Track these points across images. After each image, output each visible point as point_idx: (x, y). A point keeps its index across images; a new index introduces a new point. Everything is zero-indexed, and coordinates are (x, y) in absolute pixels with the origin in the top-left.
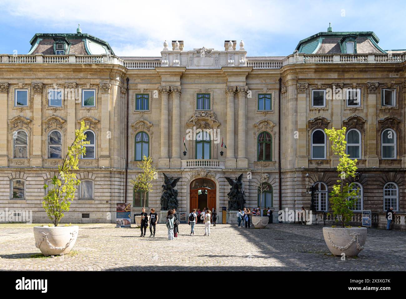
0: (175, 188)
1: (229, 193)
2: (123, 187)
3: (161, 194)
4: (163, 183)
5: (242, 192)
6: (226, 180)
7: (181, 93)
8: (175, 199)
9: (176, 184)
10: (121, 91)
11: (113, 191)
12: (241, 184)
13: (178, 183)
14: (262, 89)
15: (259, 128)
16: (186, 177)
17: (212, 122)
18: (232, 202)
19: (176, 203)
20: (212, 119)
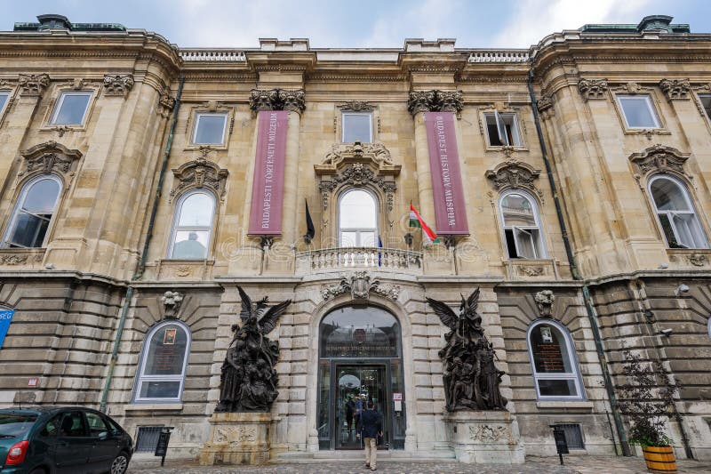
0: (273, 336)
1: (445, 349)
7: (304, 108)
8: (270, 371)
9: (278, 323)
10: (160, 102)
14: (493, 103)
15: (500, 181)
16: (310, 300)
17: (381, 164)
18: (462, 378)
19: (272, 382)
20: (380, 156)
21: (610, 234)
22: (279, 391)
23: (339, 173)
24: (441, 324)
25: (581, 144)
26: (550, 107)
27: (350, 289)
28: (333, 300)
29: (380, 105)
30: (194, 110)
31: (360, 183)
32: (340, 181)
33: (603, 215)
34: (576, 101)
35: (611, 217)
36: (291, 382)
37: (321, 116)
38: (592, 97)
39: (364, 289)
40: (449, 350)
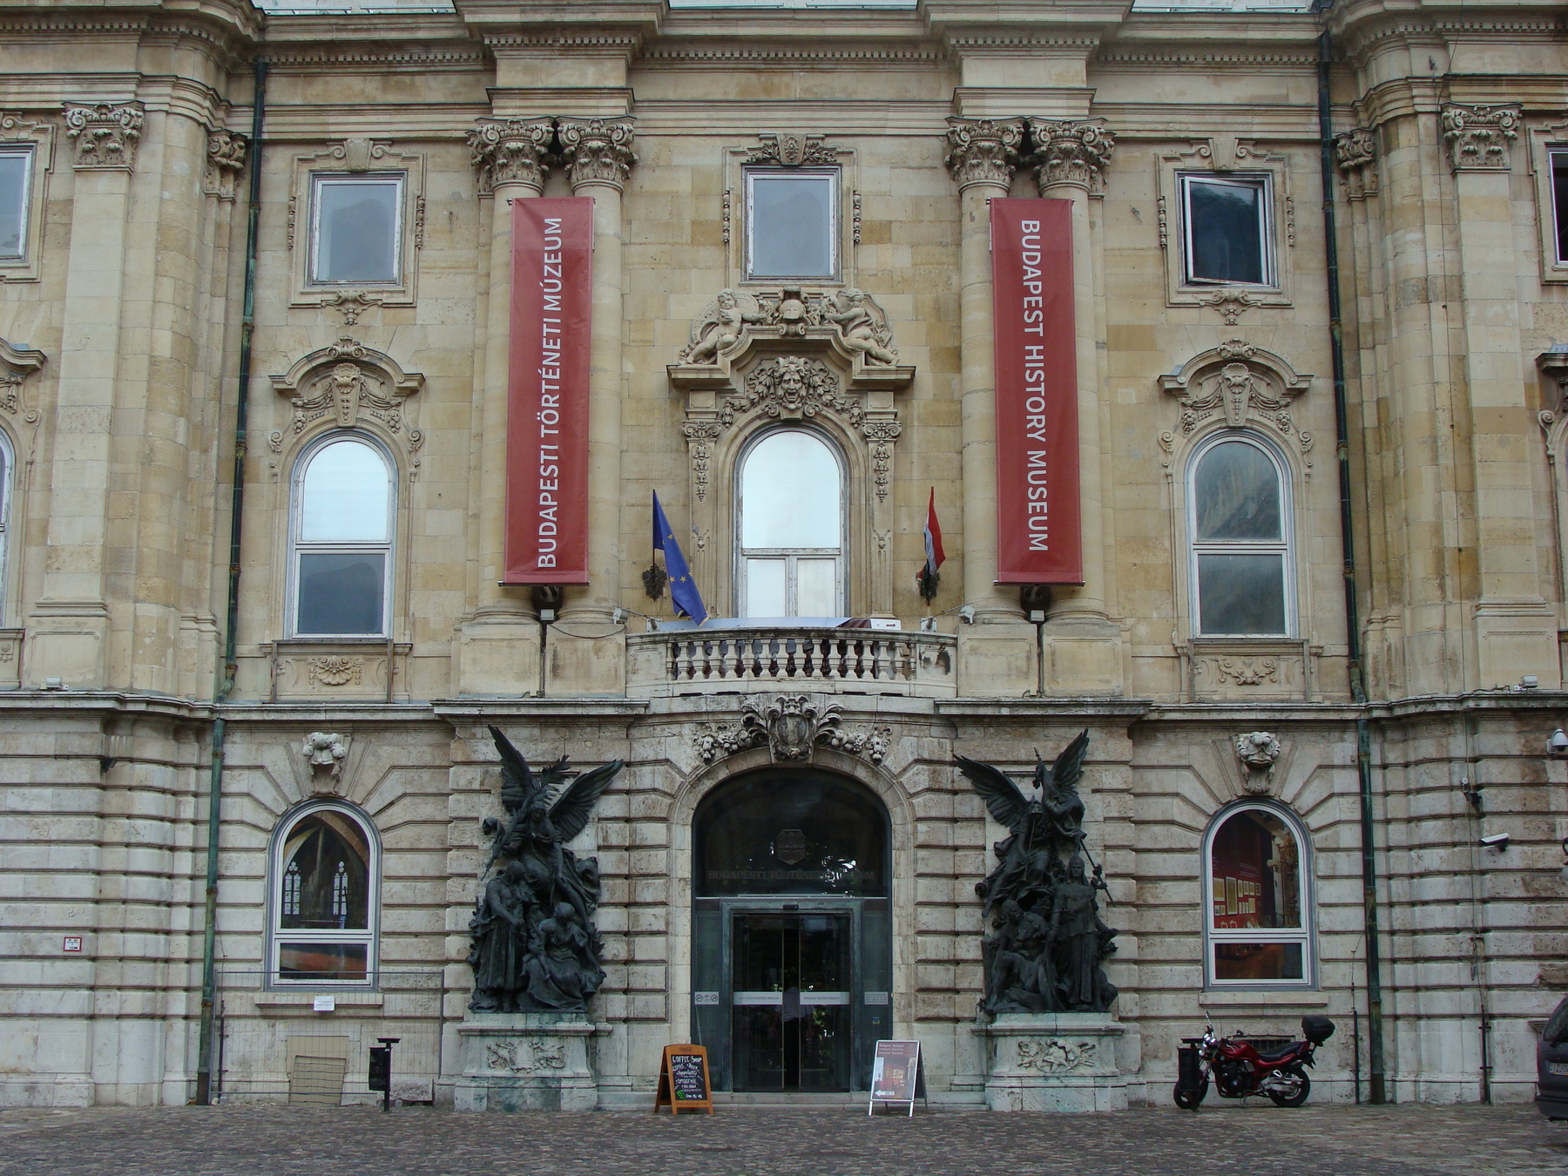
0: (583, 844)
1: (992, 879)
2: (196, 834)
3: (474, 891)
4: (490, 808)
5: (1089, 873)
6: (966, 783)
7: (632, 163)
8: (584, 927)
9: (593, 814)
10: (210, 157)
11: (114, 858)
12: (1078, 812)
13: (609, 806)
14: (1205, 141)
15: (1194, 406)
16: (667, 760)
17: (858, 363)
18: (1016, 944)
19: (588, 951)
20: (856, 337)
21: (1442, 587)
22: (605, 968)
23: (738, 383)
24: (989, 818)
25: (1419, 310)
26: (1368, 163)
27: (765, 737)
28: (726, 762)
29: (862, 145)
30: (306, 168)
31: (798, 415)
32: (742, 410)
33: (1437, 530)
34: (1427, 169)
35: (1453, 537)
36: (631, 951)
37: (684, 185)
38: (1469, 162)
39: (801, 740)
40: (1000, 880)
